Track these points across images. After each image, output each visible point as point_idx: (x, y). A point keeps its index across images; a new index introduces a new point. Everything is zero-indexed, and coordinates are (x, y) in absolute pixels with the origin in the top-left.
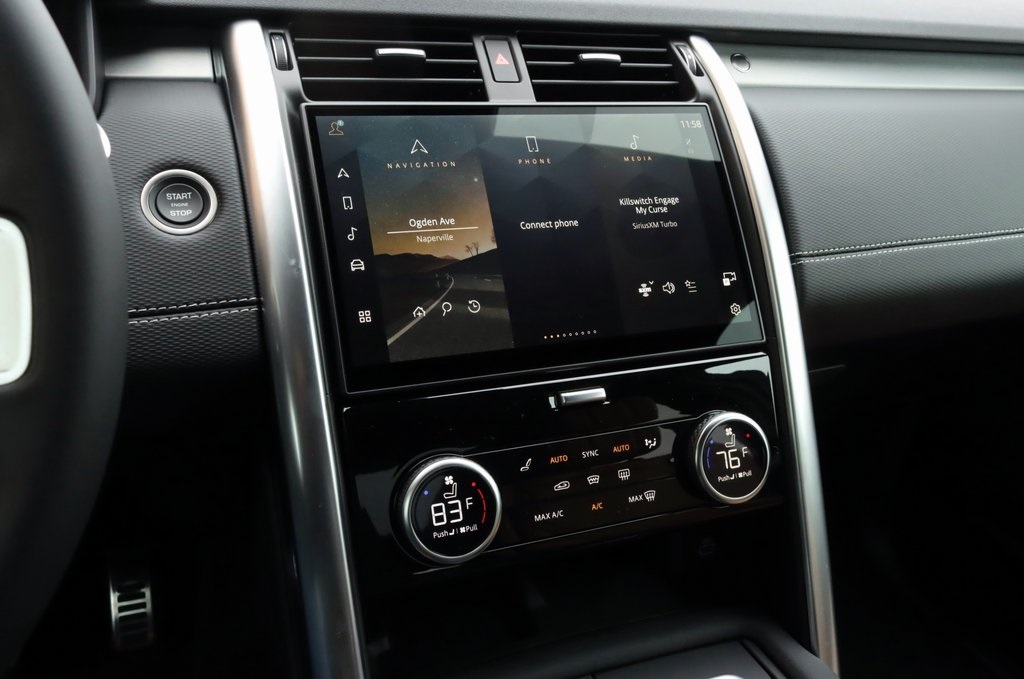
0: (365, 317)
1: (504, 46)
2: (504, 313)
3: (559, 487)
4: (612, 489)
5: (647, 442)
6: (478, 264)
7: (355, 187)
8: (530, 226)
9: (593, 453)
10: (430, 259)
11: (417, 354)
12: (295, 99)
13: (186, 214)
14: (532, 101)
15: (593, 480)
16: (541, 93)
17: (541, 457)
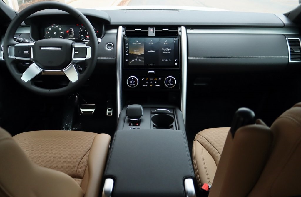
0: (127, 60)
1: (153, 28)
2: (143, 61)
3: (147, 82)
4: (153, 83)
5: (159, 79)
6: (141, 55)
7: (128, 46)
8: (149, 51)
9: (152, 79)
10: (135, 54)
11: (132, 65)
12: (124, 35)
13: (110, 48)
14: (154, 36)
15: (151, 82)
16: (156, 35)
17: (145, 79)
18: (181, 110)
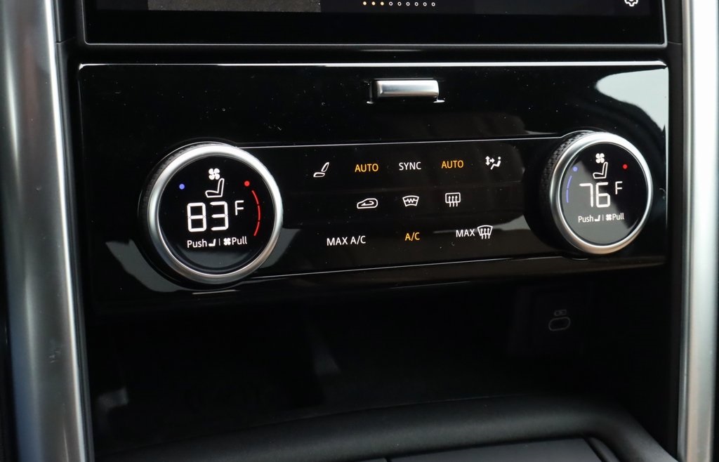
3: (363, 205)
5: (488, 160)
9: (414, 166)
15: (411, 201)
17: (343, 162)
18: (674, 453)
